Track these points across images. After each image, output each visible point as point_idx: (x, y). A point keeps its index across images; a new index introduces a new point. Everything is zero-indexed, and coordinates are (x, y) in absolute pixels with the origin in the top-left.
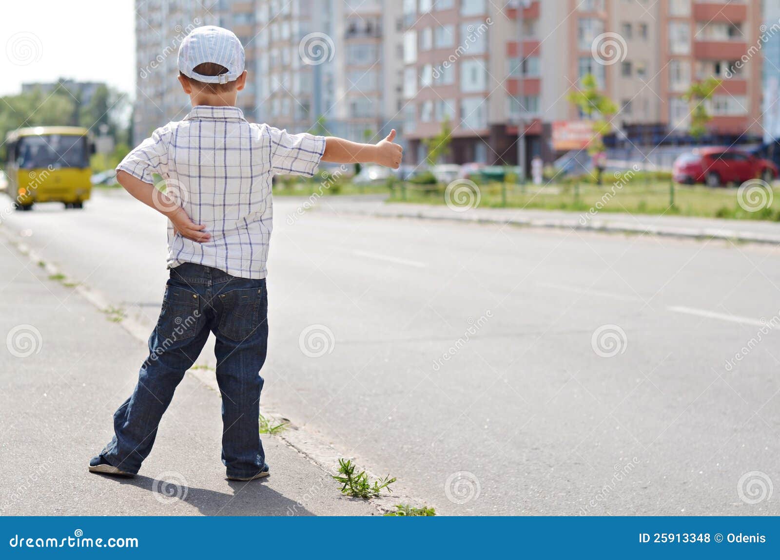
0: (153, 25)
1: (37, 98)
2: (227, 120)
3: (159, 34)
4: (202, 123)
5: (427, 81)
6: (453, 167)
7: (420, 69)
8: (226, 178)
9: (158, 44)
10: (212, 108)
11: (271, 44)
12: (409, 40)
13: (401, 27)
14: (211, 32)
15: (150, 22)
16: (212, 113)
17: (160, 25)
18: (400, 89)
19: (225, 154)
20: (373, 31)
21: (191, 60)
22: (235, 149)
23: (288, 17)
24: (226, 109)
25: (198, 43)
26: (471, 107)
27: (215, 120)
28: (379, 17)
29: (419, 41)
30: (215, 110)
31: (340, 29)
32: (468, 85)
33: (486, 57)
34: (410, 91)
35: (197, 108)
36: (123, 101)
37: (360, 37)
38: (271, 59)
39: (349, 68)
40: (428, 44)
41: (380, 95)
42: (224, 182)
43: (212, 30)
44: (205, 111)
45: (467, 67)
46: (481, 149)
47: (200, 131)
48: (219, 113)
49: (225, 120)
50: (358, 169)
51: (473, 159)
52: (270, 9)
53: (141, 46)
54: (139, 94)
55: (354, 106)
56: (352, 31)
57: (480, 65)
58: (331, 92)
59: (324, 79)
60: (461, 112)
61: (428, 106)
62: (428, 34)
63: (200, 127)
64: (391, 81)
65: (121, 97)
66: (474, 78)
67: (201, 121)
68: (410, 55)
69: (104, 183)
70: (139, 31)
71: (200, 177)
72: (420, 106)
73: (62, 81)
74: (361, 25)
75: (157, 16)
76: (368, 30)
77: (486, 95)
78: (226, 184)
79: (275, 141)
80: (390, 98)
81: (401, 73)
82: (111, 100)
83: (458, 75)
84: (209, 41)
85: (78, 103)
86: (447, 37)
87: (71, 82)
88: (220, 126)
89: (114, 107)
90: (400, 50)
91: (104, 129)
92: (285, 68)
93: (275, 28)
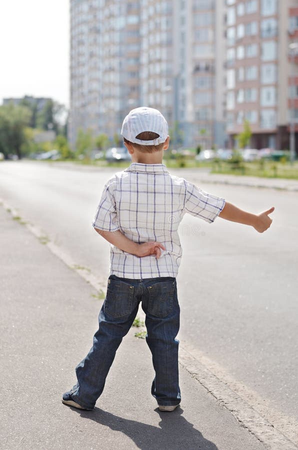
0: (80, 64)
1: (11, 108)
2: (156, 173)
3: (84, 70)
4: (138, 174)
5: (241, 99)
6: (255, 151)
7: (236, 92)
8: (155, 212)
9: (82, 76)
10: (146, 166)
11: (149, 76)
12: (231, 75)
13: (226, 66)
14: (145, 111)
15: (79, 63)
16: (146, 169)
17: (83, 65)
18: (225, 104)
19: (155, 196)
20: (210, 69)
21: (134, 131)
22: (161, 193)
23: (160, 61)
24: (155, 166)
25: (138, 119)
26: (267, 115)
27: (148, 173)
28: (213, 61)
29: (237, 76)
30: (147, 167)
31: (190, 69)
32: (265, 102)
33: (276, 85)
34: (231, 106)
35: (135, 164)
36: (62, 109)
37: (202, 73)
38: (149, 85)
39: (195, 91)
40: (241, 77)
41: (213, 107)
42: (153, 215)
43: (146, 109)
44: (141, 167)
45: (264, 92)
46: (272, 141)
47: (137, 180)
48: (150, 169)
49: (155, 174)
50: (199, 151)
51: (267, 146)
52: (149, 56)
53: (73, 77)
54: (71, 105)
55: (197, 114)
56: (197, 69)
57: (272, 90)
58: (184, 105)
59: (180, 98)
60: (260, 118)
61: (241, 114)
62: (241, 72)
63: (137, 177)
64: (219, 99)
65: (61, 107)
66: (269, 98)
67: (138, 173)
68: (231, 84)
69: (50, 158)
70: (71, 68)
71: (137, 211)
72: (236, 115)
73: (26, 97)
74: (203, 65)
75: (83, 59)
76: (207, 69)
77: (276, 108)
78: (154, 216)
79: (189, 191)
80: (219, 109)
81: (225, 94)
82: (55, 108)
83: (259, 96)
84: (145, 117)
85: (35, 110)
86: (252, 74)
87: (31, 98)
88: (151, 177)
89: (57, 112)
90: (225, 81)
91: (50, 126)
92: (157, 91)
93: (151, 67)
